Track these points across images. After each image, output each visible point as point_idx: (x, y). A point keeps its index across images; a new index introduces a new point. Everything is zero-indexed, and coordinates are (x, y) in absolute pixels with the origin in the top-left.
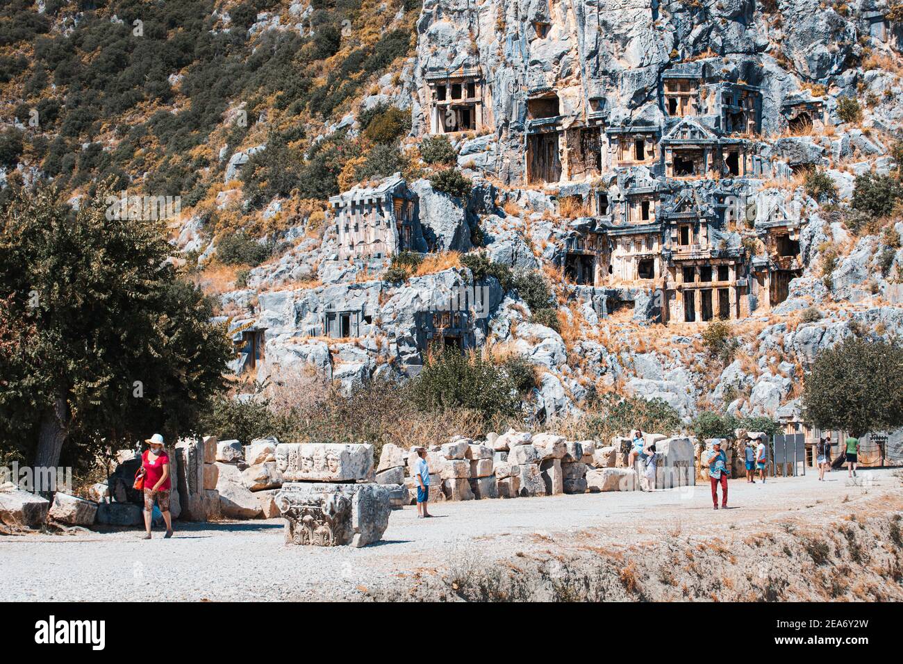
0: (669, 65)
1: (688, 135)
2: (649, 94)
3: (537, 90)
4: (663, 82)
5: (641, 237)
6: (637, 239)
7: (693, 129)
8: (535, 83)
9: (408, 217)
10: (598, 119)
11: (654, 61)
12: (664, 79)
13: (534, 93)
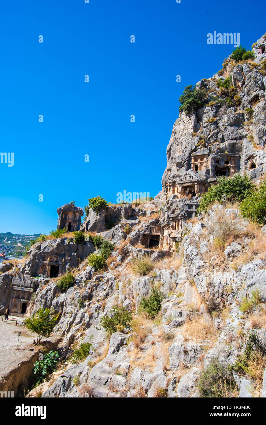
0: (195, 150)
1: (188, 179)
2: (183, 164)
4: (192, 158)
7: (190, 176)
9: (77, 218)
11: (188, 150)
12: (192, 156)
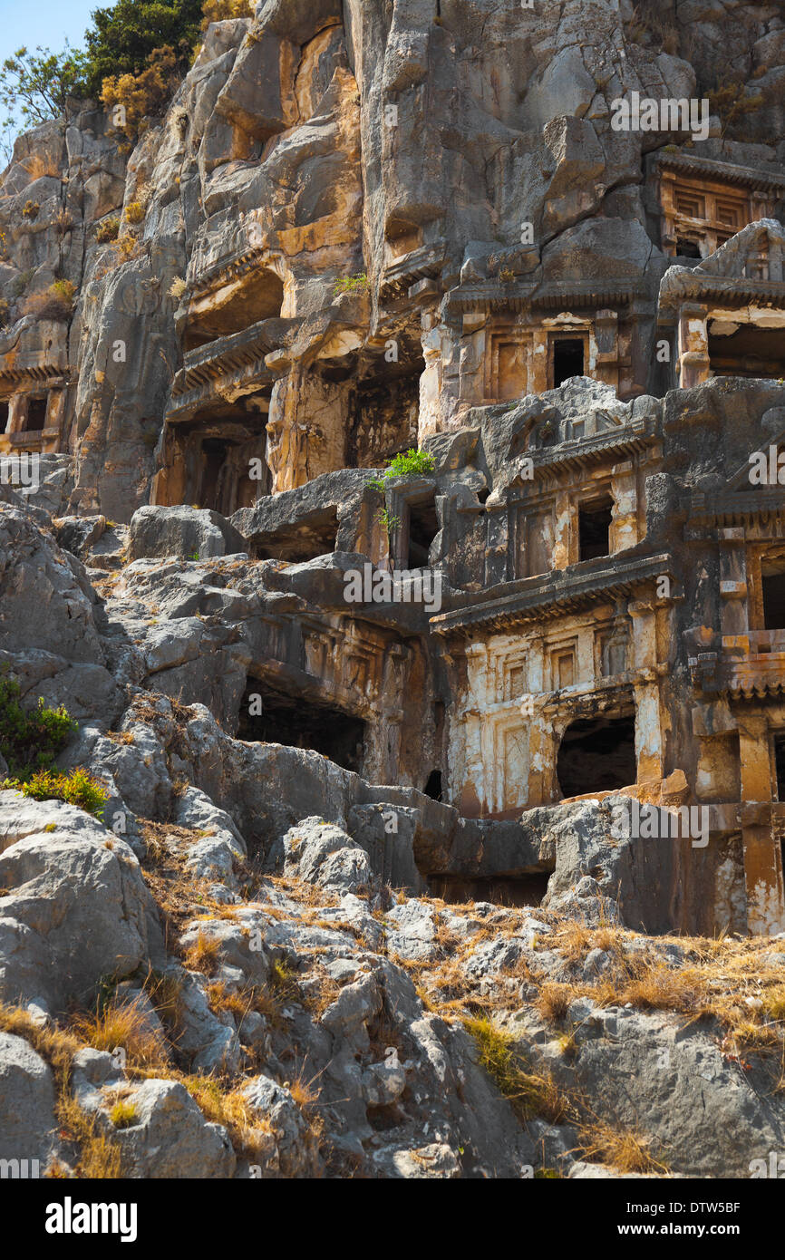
3: (215, 274)
5: (573, 626)
6: (556, 635)
8: (211, 257)
10: (416, 278)
13: (206, 286)
